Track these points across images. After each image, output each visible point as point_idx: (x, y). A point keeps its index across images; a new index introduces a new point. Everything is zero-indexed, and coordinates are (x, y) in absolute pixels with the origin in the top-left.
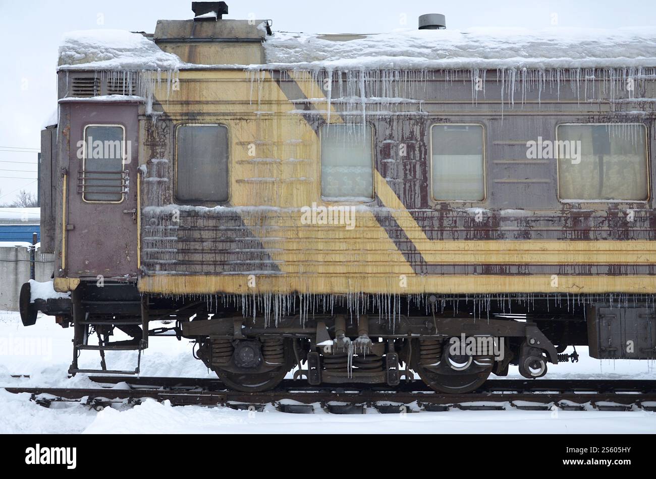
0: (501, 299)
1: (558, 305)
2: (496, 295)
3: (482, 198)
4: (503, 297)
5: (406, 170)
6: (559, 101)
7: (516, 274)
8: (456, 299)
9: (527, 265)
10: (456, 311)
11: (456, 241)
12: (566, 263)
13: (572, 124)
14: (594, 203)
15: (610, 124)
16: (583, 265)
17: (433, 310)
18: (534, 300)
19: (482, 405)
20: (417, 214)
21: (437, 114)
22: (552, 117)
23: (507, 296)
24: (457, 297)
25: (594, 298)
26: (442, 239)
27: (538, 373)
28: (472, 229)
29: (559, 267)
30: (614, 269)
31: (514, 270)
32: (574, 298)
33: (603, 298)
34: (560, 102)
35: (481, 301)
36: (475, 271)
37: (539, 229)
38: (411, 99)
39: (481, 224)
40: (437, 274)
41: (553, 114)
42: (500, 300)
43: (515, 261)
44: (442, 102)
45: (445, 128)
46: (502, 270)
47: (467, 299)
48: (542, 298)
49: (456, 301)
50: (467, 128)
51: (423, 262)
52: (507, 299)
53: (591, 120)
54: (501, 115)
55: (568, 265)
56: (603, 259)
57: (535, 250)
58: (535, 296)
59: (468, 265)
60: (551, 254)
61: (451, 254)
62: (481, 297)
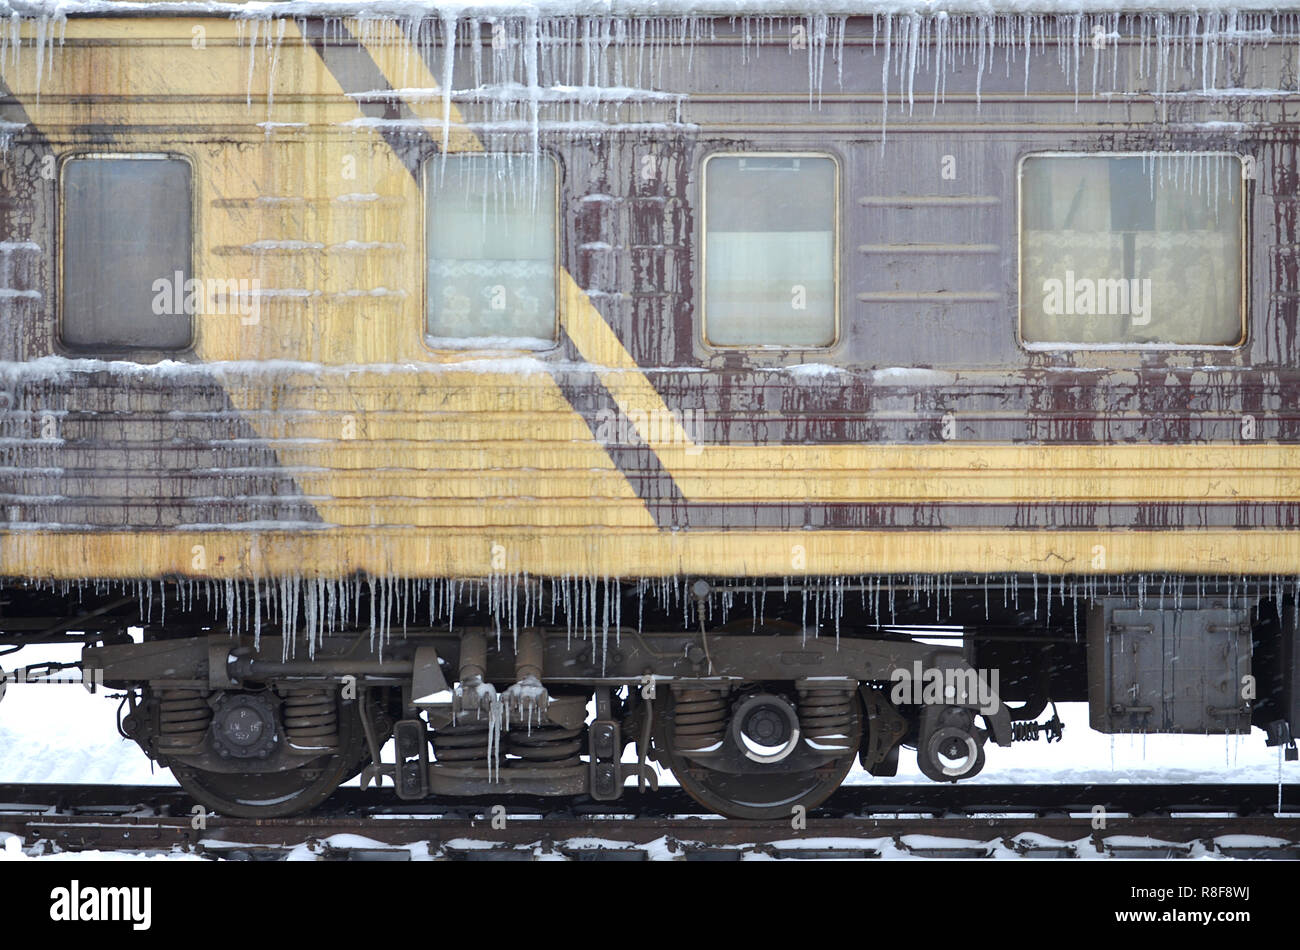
0: (871, 588)
1: (1011, 603)
2: (858, 579)
3: (828, 341)
4: (875, 584)
5: (640, 270)
6: (1026, 97)
7: (908, 526)
8: (759, 589)
9: (936, 505)
10: (758, 618)
11: (761, 446)
12: (1034, 501)
13: (1059, 155)
14: (1106, 351)
15: (1153, 154)
16: (1076, 505)
17: (702, 617)
18: (953, 590)
19: (827, 847)
20: (664, 378)
21: (720, 128)
22: (1010, 136)
23: (884, 581)
24: (761, 585)
25: (1101, 585)
26: (726, 442)
27: (960, 769)
28: (801, 417)
29: (1014, 510)
30: (1152, 515)
31: (904, 517)
32: (1050, 586)
33: (1123, 584)
34: (1030, 98)
35: (821, 593)
36: (807, 521)
37: (970, 415)
38: (656, 90)
39: (824, 406)
40: (712, 527)
41: (1012, 127)
42: (867, 592)
43: (908, 495)
44: (733, 98)
45: (742, 163)
46: (875, 517)
47: (786, 589)
48: (971, 587)
49: (759, 595)
50: (797, 163)
51: (677, 498)
52: (884, 588)
53: (1107, 144)
54: (881, 132)
55: (1037, 505)
56: (1124, 489)
57: (957, 469)
58: (955, 582)
59: (789, 506)
60: (995, 477)
61: (750, 478)
62: (822, 584)
